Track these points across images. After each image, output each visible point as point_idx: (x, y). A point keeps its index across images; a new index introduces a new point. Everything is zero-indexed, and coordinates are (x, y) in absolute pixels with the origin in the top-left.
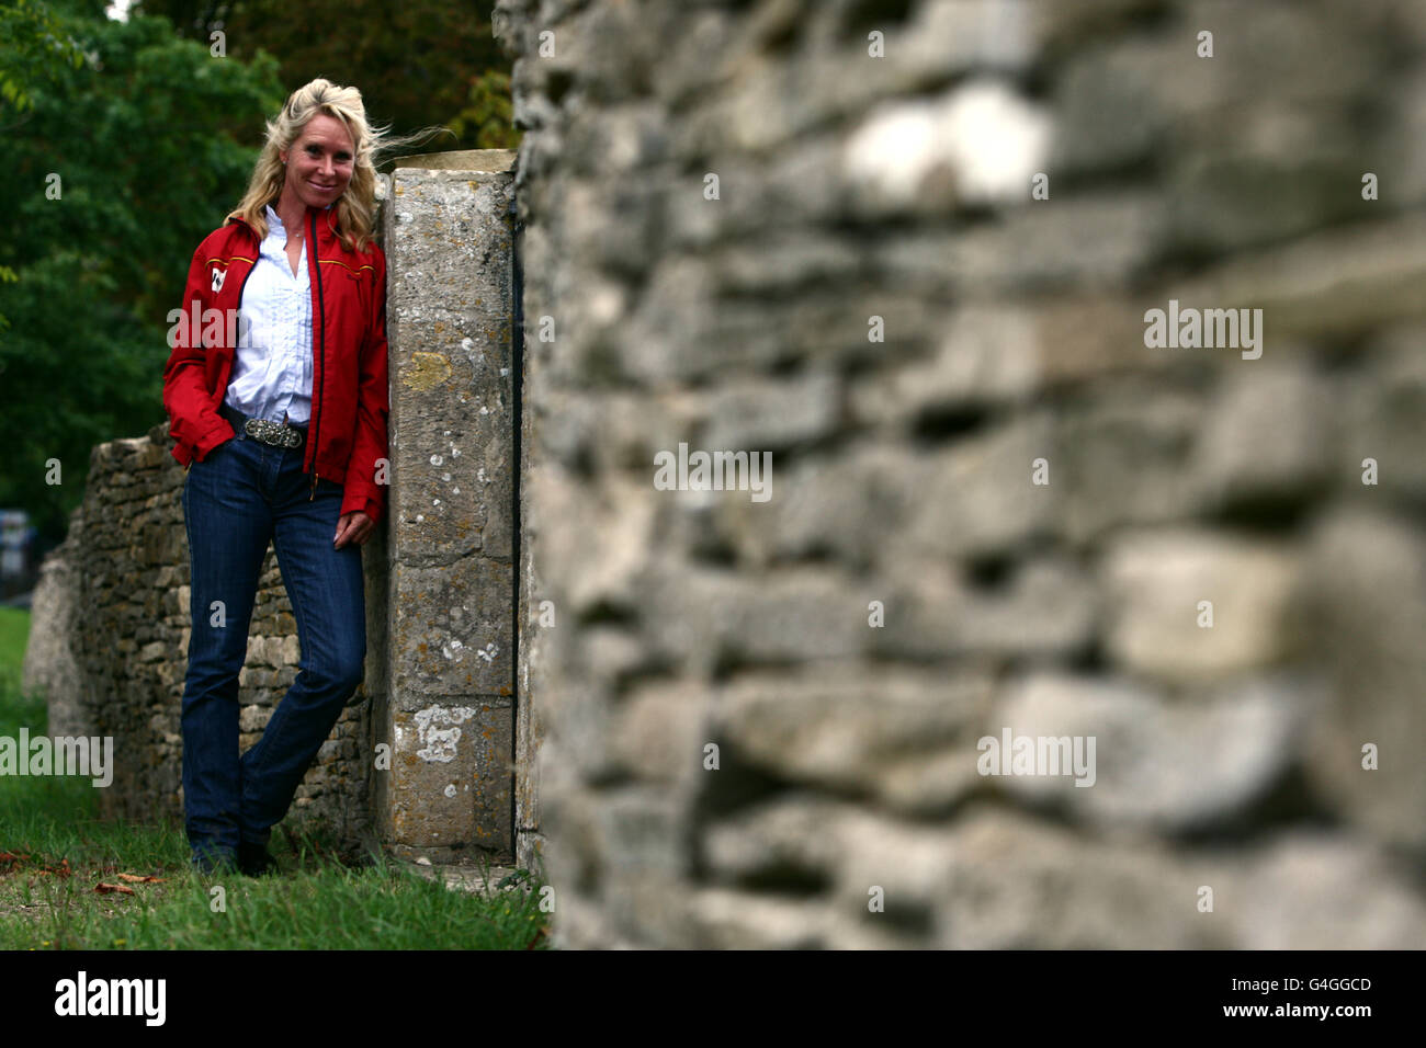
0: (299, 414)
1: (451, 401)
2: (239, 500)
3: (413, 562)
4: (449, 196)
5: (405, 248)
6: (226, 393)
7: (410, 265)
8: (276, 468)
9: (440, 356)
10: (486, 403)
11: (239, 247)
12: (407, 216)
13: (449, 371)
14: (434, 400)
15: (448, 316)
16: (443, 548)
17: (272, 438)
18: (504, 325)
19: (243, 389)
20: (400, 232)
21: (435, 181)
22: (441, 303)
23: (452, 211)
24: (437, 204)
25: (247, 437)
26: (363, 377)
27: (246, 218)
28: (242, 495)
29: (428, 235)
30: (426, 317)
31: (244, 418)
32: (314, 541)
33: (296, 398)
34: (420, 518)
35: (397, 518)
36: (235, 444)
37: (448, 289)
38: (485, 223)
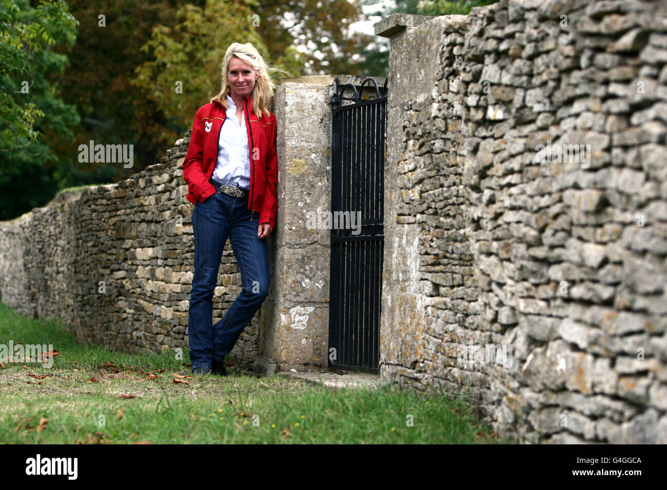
0: (243, 184)
1: (307, 180)
2: (218, 219)
3: (291, 246)
4: (307, 94)
5: (289, 116)
6: (212, 175)
7: (291, 123)
8: (234, 206)
9: (302, 161)
10: (321, 181)
11: (217, 113)
12: (290, 103)
13: (306, 167)
14: (300, 179)
15: (306, 144)
16: (303, 240)
17: (232, 193)
18: (328, 148)
19: (220, 173)
20: (287, 109)
21: (302, 88)
22: (304, 139)
23: (308, 101)
24: (302, 97)
25: (222, 193)
26: (268, 168)
27: (219, 101)
28: (219, 217)
29: (299, 110)
30: (297, 145)
31: (220, 185)
32: (249, 237)
33: (242, 178)
34: (294, 228)
35: (283, 228)
36: (217, 196)
37: (306, 133)
38: (321, 106)
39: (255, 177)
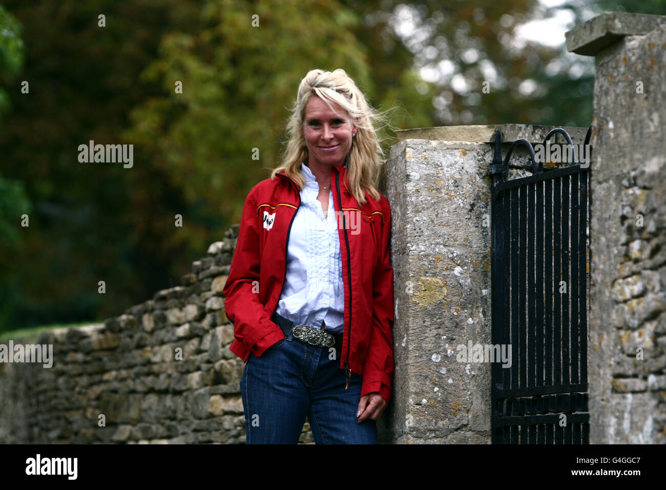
0: (332, 323)
1: (446, 314)
2: (288, 386)
4: (445, 160)
5: (413, 199)
6: (277, 306)
7: (418, 211)
8: (316, 362)
9: (438, 280)
10: (471, 315)
11: (284, 195)
12: (415, 175)
13: (445, 291)
14: (434, 313)
15: (445, 250)
16: (440, 423)
17: (313, 340)
18: (485, 257)
19: (291, 303)
20: (410, 187)
21: (435, 149)
22: (440, 240)
23: (448, 172)
24: (437, 166)
25: (294, 339)
26: (376, 294)
27: (287, 173)
28: (290, 382)
29: (430, 189)
30: (429, 251)
31: (291, 324)
32: (344, 418)
33: (331, 312)
34: (424, 401)
35: (405, 401)
36: (286, 344)
37: (445, 230)
38: (471, 181)
39: (354, 310)
